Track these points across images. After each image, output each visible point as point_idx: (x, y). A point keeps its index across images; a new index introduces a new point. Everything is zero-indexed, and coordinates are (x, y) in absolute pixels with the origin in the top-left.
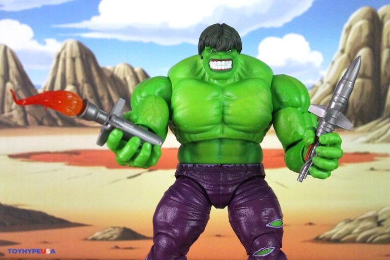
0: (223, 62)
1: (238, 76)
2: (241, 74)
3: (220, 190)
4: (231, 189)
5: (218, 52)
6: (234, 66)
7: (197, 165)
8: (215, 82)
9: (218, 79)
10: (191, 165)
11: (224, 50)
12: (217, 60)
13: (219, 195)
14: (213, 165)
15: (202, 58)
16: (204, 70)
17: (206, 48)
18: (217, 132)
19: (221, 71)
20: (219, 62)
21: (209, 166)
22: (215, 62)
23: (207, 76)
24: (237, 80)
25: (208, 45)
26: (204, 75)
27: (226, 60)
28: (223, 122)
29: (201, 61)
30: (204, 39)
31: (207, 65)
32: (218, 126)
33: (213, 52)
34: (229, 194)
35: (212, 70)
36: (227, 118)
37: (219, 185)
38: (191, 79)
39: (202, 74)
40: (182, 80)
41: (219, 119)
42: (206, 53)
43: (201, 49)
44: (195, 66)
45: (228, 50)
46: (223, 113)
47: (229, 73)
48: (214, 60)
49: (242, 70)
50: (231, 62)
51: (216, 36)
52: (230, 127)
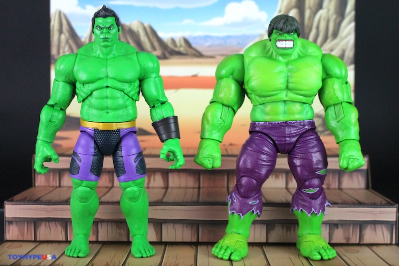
0: (287, 42)
1: (297, 54)
2: (299, 53)
3: (286, 141)
4: (294, 139)
5: (284, 33)
6: (295, 45)
7: (267, 123)
8: (281, 58)
9: (282, 55)
10: (262, 123)
11: (289, 32)
12: (283, 40)
13: (285, 144)
14: (280, 122)
15: (270, 40)
16: (271, 49)
17: (274, 31)
18: (283, 96)
19: (285, 48)
20: (284, 42)
21: (277, 123)
22: (281, 42)
23: (274, 54)
24: (296, 57)
25: (276, 29)
26: (272, 53)
27: (289, 40)
28: (287, 88)
29: (269, 43)
30: (272, 25)
31: (274, 45)
32: (283, 91)
33: (280, 34)
34: (292, 143)
35: (278, 48)
36: (291, 85)
37: (285, 137)
38: (262, 57)
39: (270, 53)
40: (254, 58)
41: (284, 86)
42: (274, 36)
43: (270, 34)
44: (265, 46)
45: (292, 32)
46: (288, 82)
47: (291, 50)
48: (280, 40)
49: (300, 51)
50: (292, 42)
51: (282, 21)
52: (293, 93)
